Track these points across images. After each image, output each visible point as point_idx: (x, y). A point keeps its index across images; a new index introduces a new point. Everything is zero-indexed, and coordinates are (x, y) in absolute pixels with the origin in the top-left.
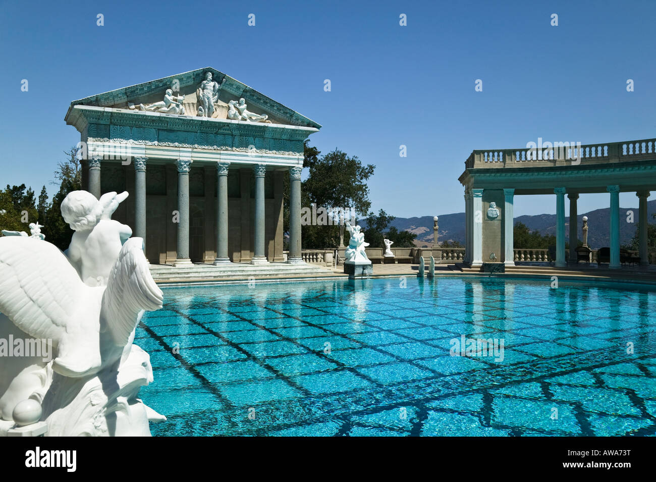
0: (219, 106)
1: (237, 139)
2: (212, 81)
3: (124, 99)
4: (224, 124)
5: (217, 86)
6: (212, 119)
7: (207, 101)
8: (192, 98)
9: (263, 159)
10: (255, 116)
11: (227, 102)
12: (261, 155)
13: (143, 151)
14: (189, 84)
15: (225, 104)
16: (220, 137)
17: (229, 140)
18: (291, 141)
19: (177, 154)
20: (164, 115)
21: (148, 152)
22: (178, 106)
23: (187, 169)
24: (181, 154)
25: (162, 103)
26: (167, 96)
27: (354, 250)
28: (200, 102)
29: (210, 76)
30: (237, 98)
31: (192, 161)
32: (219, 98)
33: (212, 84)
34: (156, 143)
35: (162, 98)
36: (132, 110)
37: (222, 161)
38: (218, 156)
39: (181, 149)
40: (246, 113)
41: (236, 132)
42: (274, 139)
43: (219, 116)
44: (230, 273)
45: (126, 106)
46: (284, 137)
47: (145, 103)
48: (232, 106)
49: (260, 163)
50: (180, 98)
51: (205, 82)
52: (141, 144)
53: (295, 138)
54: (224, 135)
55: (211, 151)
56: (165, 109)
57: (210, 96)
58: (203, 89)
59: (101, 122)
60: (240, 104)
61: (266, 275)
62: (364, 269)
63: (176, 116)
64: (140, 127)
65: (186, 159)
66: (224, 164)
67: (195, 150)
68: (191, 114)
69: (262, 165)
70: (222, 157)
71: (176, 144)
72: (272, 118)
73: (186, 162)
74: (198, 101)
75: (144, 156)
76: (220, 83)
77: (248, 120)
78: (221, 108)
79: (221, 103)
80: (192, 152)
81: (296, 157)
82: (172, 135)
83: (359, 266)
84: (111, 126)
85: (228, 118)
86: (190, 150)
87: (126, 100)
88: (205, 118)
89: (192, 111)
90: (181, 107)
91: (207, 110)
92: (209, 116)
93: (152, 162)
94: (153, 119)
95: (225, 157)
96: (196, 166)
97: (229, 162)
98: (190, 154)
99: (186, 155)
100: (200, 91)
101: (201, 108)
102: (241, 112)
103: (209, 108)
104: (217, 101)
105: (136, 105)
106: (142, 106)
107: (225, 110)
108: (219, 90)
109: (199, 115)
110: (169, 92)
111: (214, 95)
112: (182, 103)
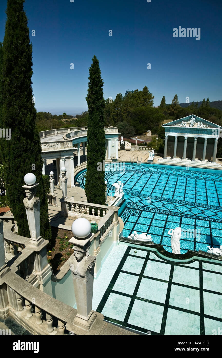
1: (200, 132)
4: (196, 128)
5: (195, 119)
6: (193, 127)
7: (191, 123)
8: (189, 122)
10: (205, 126)
12: (206, 135)
14: (188, 119)
15: (197, 123)
16: (195, 131)
17: (198, 132)
20: (181, 127)
21: (178, 135)
22: (184, 125)
23: (187, 139)
24: (185, 135)
25: (181, 124)
28: (190, 123)
29: (193, 117)
30: (200, 122)
32: (196, 122)
33: (193, 119)
34: (180, 133)
35: (181, 123)
36: (174, 126)
38: (194, 136)
41: (199, 130)
42: (210, 131)
43: (195, 127)
44: (194, 164)
45: (173, 125)
47: (177, 124)
48: (199, 124)
50: (185, 122)
52: (176, 133)
54: (196, 130)
55: (192, 135)
56: (181, 125)
57: (193, 122)
59: (168, 129)
60: (201, 123)
61: (202, 166)
63: (184, 127)
64: (176, 129)
65: (186, 137)
67: (189, 134)
68: (187, 126)
69: (206, 138)
70: (195, 136)
71: (184, 133)
72: (209, 126)
75: (176, 136)
76: (195, 118)
77: (203, 127)
79: (196, 123)
81: (216, 136)
82: (183, 131)
84: (170, 129)
85: (197, 127)
88: (191, 127)
90: (185, 125)
92: (192, 126)
93: (178, 137)
94: (179, 128)
95: (196, 136)
96: (189, 138)
97: (197, 137)
98: (187, 135)
99: (186, 135)
100: (191, 121)
101: (190, 125)
102: (201, 125)
103: (192, 124)
104: (195, 123)
105: (175, 125)
106: (176, 125)
107: (197, 125)
108: (195, 120)
109: (189, 127)
110: (183, 121)
111: (194, 121)
112: (186, 124)
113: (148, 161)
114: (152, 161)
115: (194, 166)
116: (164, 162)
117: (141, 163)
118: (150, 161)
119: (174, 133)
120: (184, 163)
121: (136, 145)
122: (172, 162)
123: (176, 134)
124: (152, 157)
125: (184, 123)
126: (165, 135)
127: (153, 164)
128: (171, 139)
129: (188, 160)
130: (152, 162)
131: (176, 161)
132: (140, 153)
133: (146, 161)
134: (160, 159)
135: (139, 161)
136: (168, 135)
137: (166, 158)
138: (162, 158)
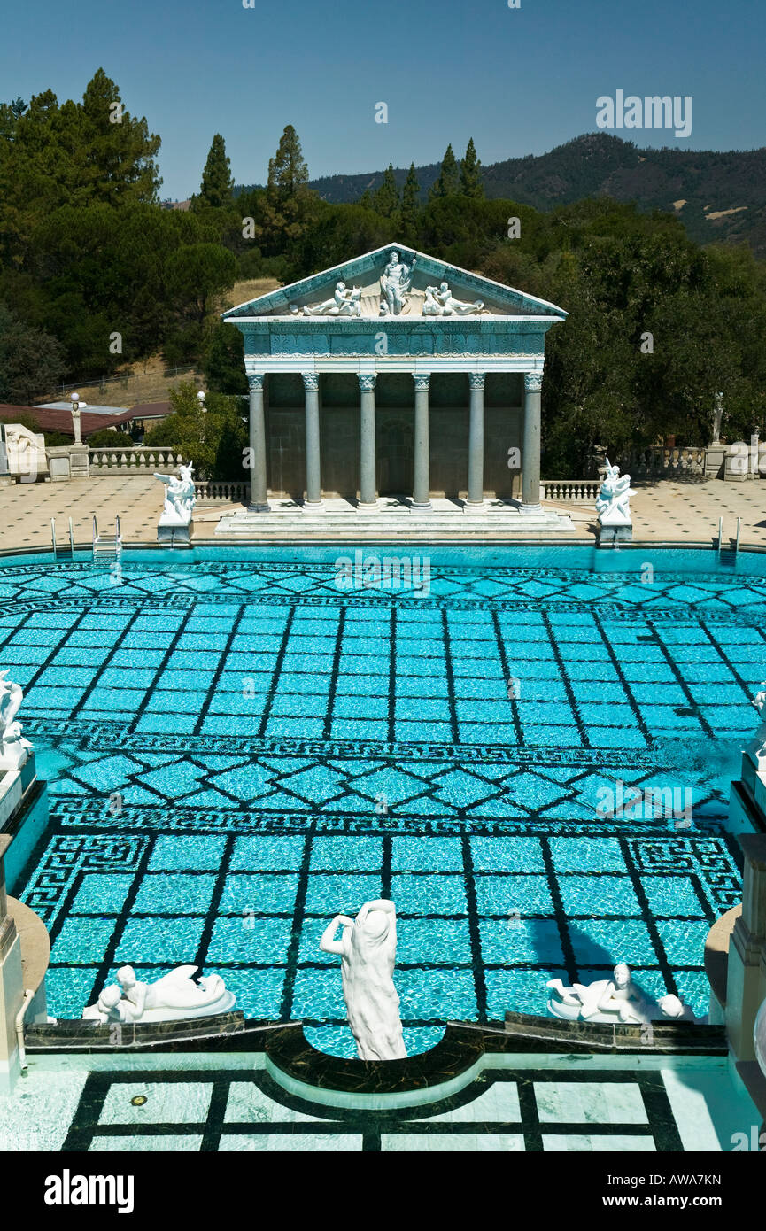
0: (412, 296)
1: (440, 339)
2: (399, 263)
3: (285, 302)
4: (418, 323)
5: (407, 269)
6: (401, 318)
7: (391, 293)
8: (374, 290)
9: (479, 365)
10: (464, 306)
11: (424, 289)
12: (475, 359)
13: (313, 366)
14: (370, 269)
15: (418, 292)
16: (415, 339)
17: (428, 341)
18: (523, 334)
19: (357, 366)
21: (318, 366)
22: (352, 304)
23: (371, 386)
24: (362, 366)
25: (332, 301)
26: (337, 292)
27: (607, 502)
28: (384, 296)
29: (395, 257)
30: (436, 283)
31: (376, 375)
32: (412, 285)
33: (399, 267)
34: (328, 354)
35: (333, 295)
36: (295, 317)
37: (418, 372)
38: (413, 366)
39: (361, 359)
40: (451, 302)
41: (436, 331)
42: (497, 334)
43: (413, 313)
44: (422, 527)
45: (287, 310)
46: (513, 331)
47: (310, 303)
48: (430, 296)
49: (474, 372)
50: (356, 292)
51: (389, 265)
52: (310, 357)
53: (530, 331)
54: (422, 334)
55: (401, 360)
56: (335, 310)
57: (397, 286)
58: (388, 275)
59: (260, 332)
60: (442, 290)
61: (471, 532)
62: (616, 532)
63: (349, 319)
64: (307, 334)
65: (368, 373)
66: (421, 376)
67: (380, 359)
68: (370, 313)
69: (477, 375)
70: (418, 366)
71: (355, 354)
72: (491, 305)
73: (368, 377)
74: (382, 293)
75: (313, 372)
76: (410, 264)
77: (454, 313)
78: (415, 298)
79: (415, 291)
80: (376, 362)
81: (532, 359)
82: (349, 342)
83: (609, 527)
84: (272, 336)
86: (373, 359)
87: (287, 302)
89: (374, 306)
90: (357, 304)
91: (392, 305)
92: (397, 313)
93: (324, 379)
94: (321, 325)
95: (423, 366)
96: (382, 380)
97: (428, 372)
98: (373, 366)
99: (367, 367)
100: (384, 279)
101: (385, 304)
102: (442, 303)
103: (396, 302)
104: (409, 290)
105: (300, 307)
106: (305, 307)
107: (421, 300)
108: (410, 275)
109: (381, 314)
110: (341, 285)
111: (402, 282)
112: (360, 298)
113: (162, 530)
114: (187, 529)
115: (426, 535)
116: (253, 529)
117: (119, 549)
118: (174, 530)
119: (297, 357)
120: (368, 524)
121: (78, 444)
122: (300, 528)
123: (307, 365)
124: (181, 507)
125: (348, 295)
126: (249, 373)
127: (191, 547)
128: (284, 391)
129: (390, 504)
130: (183, 537)
131: (323, 521)
132: (108, 486)
133: (151, 535)
134: (231, 512)
135: (107, 539)
136: (262, 373)
137: (264, 508)
138: (240, 510)
